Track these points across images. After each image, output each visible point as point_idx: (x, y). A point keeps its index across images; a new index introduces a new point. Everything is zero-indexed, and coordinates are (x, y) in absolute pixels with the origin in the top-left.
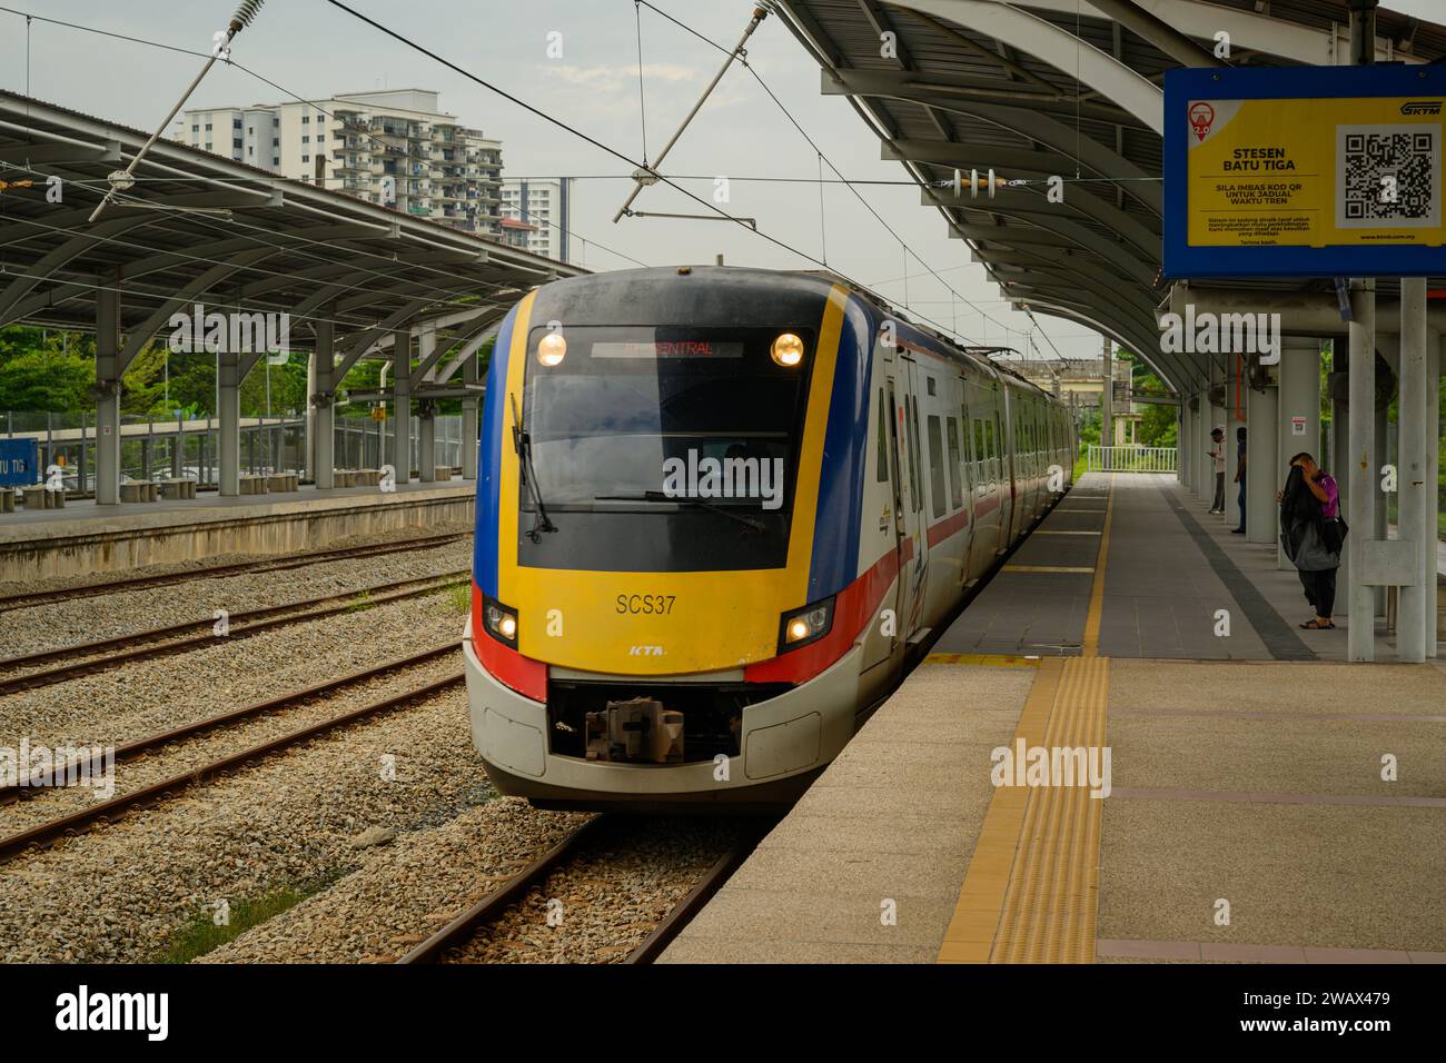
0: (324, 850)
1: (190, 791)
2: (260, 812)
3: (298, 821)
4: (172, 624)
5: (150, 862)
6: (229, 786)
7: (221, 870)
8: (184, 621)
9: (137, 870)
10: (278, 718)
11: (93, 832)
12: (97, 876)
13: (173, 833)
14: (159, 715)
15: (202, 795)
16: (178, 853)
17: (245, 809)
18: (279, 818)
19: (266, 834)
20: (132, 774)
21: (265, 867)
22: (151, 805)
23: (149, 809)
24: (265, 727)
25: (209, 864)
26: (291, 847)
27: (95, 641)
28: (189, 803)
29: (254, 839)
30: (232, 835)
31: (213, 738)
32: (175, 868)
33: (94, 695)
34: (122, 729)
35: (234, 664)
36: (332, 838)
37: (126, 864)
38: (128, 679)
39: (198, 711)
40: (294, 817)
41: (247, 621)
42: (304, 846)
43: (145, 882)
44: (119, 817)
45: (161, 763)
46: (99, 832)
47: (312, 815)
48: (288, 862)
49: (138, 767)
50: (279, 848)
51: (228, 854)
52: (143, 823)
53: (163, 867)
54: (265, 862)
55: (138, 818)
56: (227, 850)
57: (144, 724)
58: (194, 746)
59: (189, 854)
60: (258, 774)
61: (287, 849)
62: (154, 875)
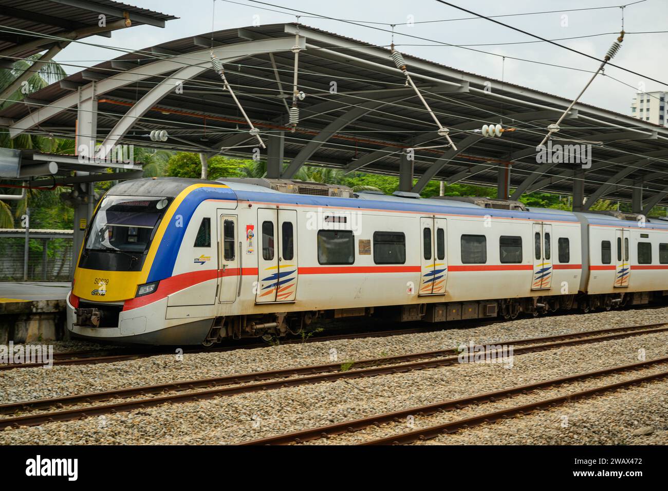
0: (619, 435)
1: (566, 404)
2: (591, 415)
3: (609, 421)
4: (590, 330)
5: (533, 432)
6: (585, 403)
7: (566, 439)
8: (596, 330)
9: (526, 435)
10: (620, 375)
11: (516, 418)
12: (508, 436)
13: (548, 421)
14: (565, 370)
15: (571, 406)
16: (547, 430)
17: (585, 413)
18: (600, 419)
19: (592, 425)
20: (544, 395)
21: (588, 440)
22: (546, 408)
23: (545, 410)
24: (613, 379)
25: (561, 436)
26: (603, 432)
27: (553, 336)
28: (562, 409)
29: (585, 427)
30: (575, 424)
31: (586, 382)
32: (544, 436)
33: (541, 359)
34: (546, 375)
35: (611, 350)
36: (624, 430)
37: (522, 432)
38: (559, 353)
39: (584, 369)
40: (608, 419)
41: (626, 331)
42: (609, 432)
43: (528, 441)
44: (529, 412)
45: (558, 391)
46: (518, 418)
47: (617, 418)
48: (599, 439)
49: (548, 392)
50: (597, 432)
51: (571, 432)
52: (540, 416)
53: (538, 435)
54: (588, 437)
55: (538, 414)
56: (571, 430)
57: (557, 373)
58: (576, 385)
59: (553, 430)
60: (600, 399)
61: (601, 433)
62: (534, 438)
